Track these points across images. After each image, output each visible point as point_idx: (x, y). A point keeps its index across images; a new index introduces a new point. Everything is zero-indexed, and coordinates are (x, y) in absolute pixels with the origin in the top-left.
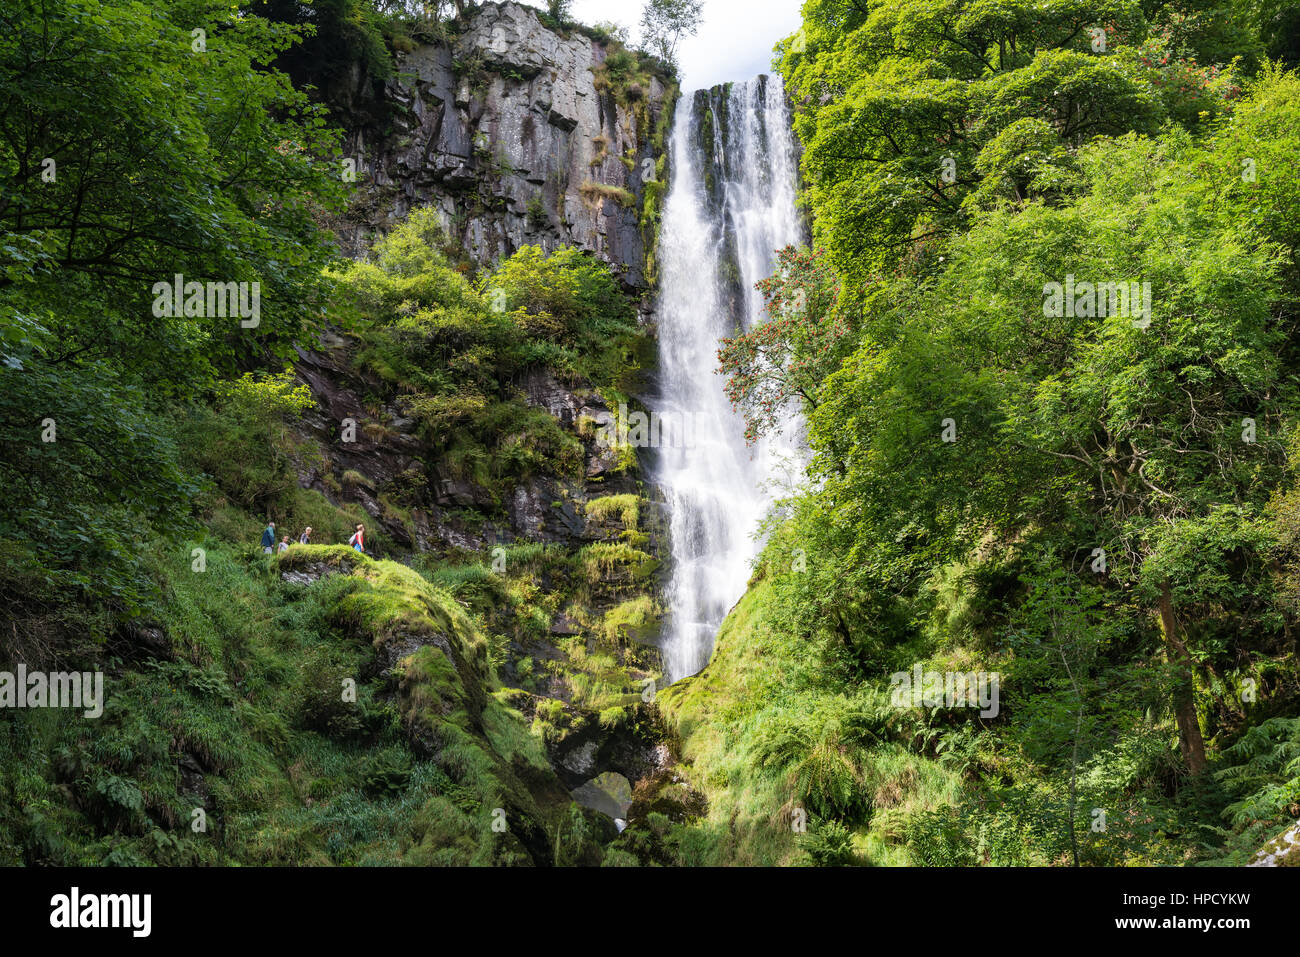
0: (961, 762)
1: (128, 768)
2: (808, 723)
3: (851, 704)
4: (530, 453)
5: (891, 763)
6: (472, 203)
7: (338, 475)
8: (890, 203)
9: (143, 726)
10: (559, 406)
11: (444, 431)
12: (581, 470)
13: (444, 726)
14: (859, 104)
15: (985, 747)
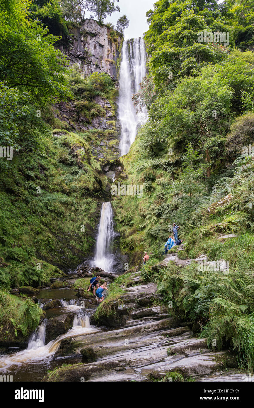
0: (171, 172)
1: (32, 169)
2: (146, 165)
3: (153, 162)
4: (96, 113)
5: (159, 172)
6: (84, 62)
7: (62, 116)
8: (165, 72)
9: (33, 162)
10: (101, 104)
11: (80, 108)
12: (105, 116)
13: (84, 163)
14: (160, 52)
15: (175, 170)
